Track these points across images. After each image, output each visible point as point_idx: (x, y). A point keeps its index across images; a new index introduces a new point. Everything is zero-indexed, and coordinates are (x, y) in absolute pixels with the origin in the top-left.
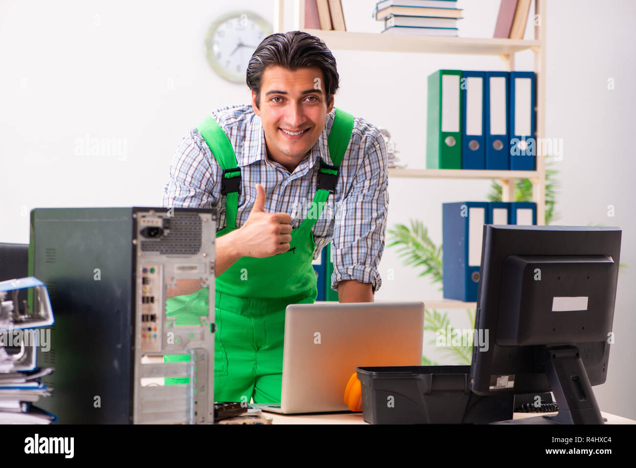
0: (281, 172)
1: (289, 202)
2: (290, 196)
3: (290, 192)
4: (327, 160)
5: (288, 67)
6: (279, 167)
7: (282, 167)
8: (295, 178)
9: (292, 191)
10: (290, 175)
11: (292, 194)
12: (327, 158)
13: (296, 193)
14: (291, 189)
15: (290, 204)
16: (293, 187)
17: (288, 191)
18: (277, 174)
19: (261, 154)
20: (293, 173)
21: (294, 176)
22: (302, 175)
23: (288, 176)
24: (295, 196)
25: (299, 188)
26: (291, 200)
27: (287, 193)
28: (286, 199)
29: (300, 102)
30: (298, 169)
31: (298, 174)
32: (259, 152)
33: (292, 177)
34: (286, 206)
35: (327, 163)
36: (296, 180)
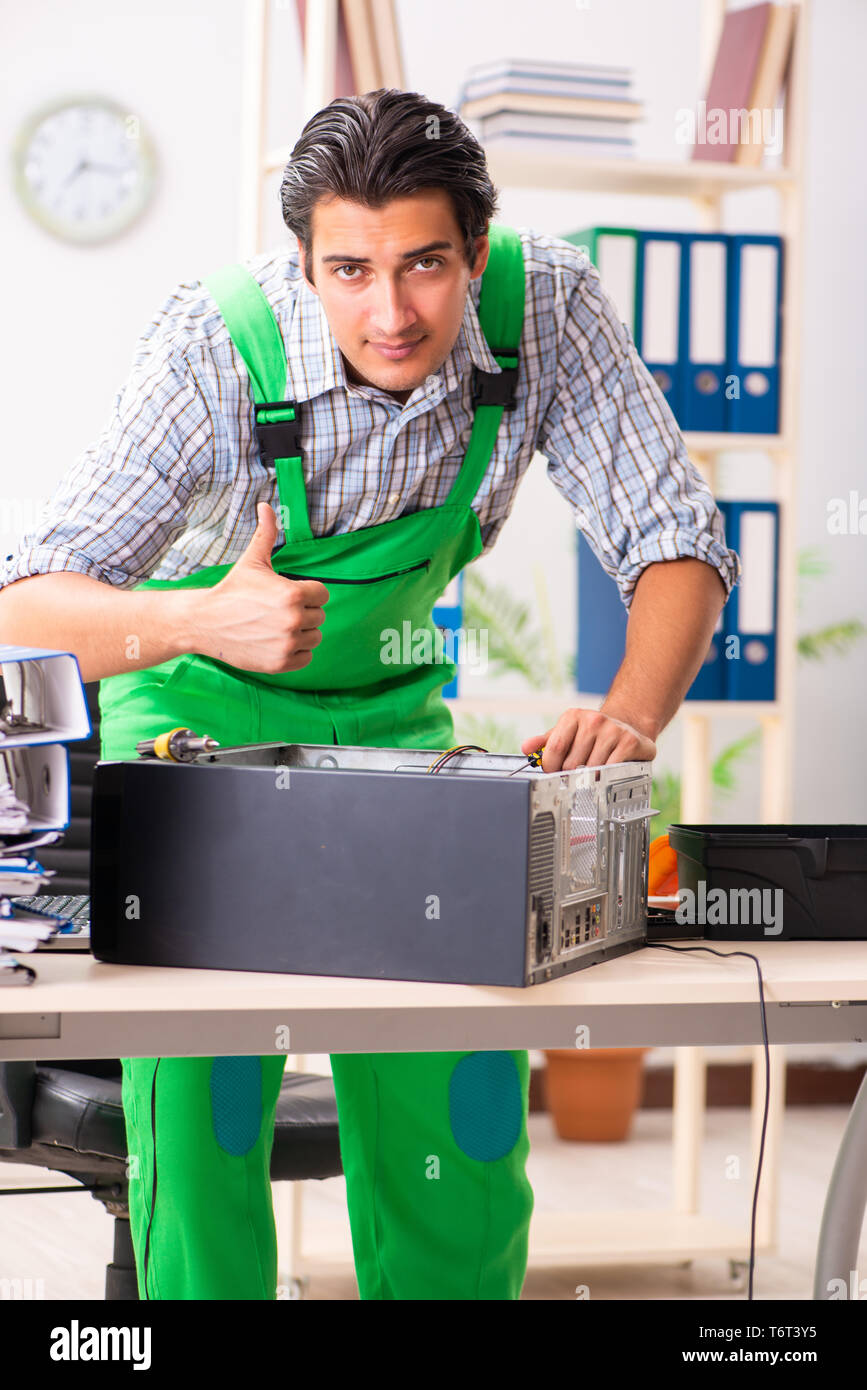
0: (381, 405)
1: (406, 469)
2: (407, 455)
3: (407, 447)
4: (486, 363)
5: (364, 198)
6: (377, 397)
7: (383, 394)
8: (415, 416)
9: (411, 444)
10: (401, 408)
11: (410, 452)
12: (484, 357)
13: (419, 445)
14: (407, 440)
15: (409, 473)
16: (411, 436)
17: (402, 445)
18: (372, 412)
19: (335, 374)
20: (409, 403)
21: (413, 409)
22: (429, 408)
23: (398, 411)
24: (418, 453)
25: (424, 434)
26: (410, 465)
27: (401, 451)
28: (400, 463)
29: (398, 275)
30: (417, 395)
31: (419, 405)
32: (330, 370)
33: (407, 415)
34: (401, 480)
35: (488, 371)
36: (416, 419)
